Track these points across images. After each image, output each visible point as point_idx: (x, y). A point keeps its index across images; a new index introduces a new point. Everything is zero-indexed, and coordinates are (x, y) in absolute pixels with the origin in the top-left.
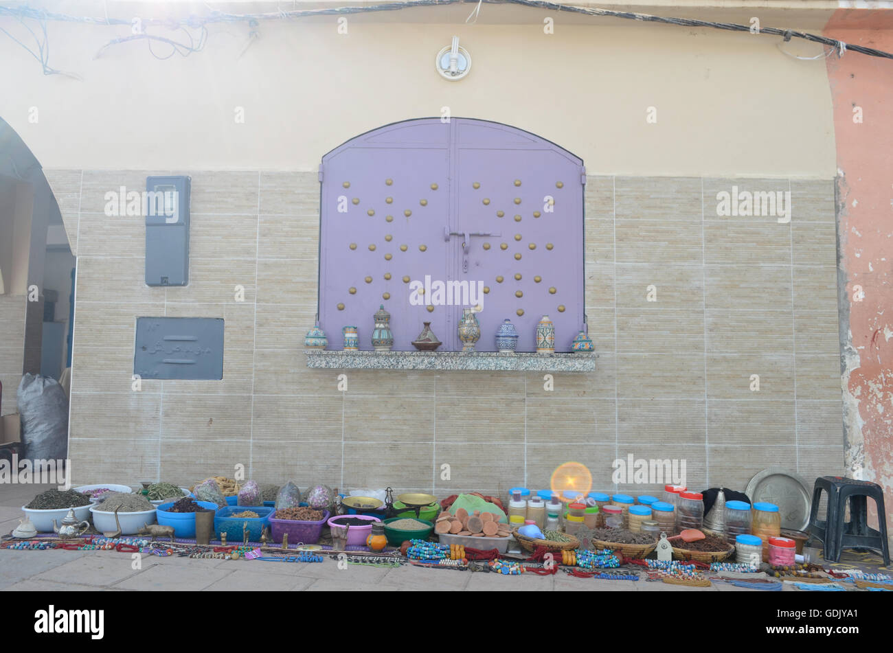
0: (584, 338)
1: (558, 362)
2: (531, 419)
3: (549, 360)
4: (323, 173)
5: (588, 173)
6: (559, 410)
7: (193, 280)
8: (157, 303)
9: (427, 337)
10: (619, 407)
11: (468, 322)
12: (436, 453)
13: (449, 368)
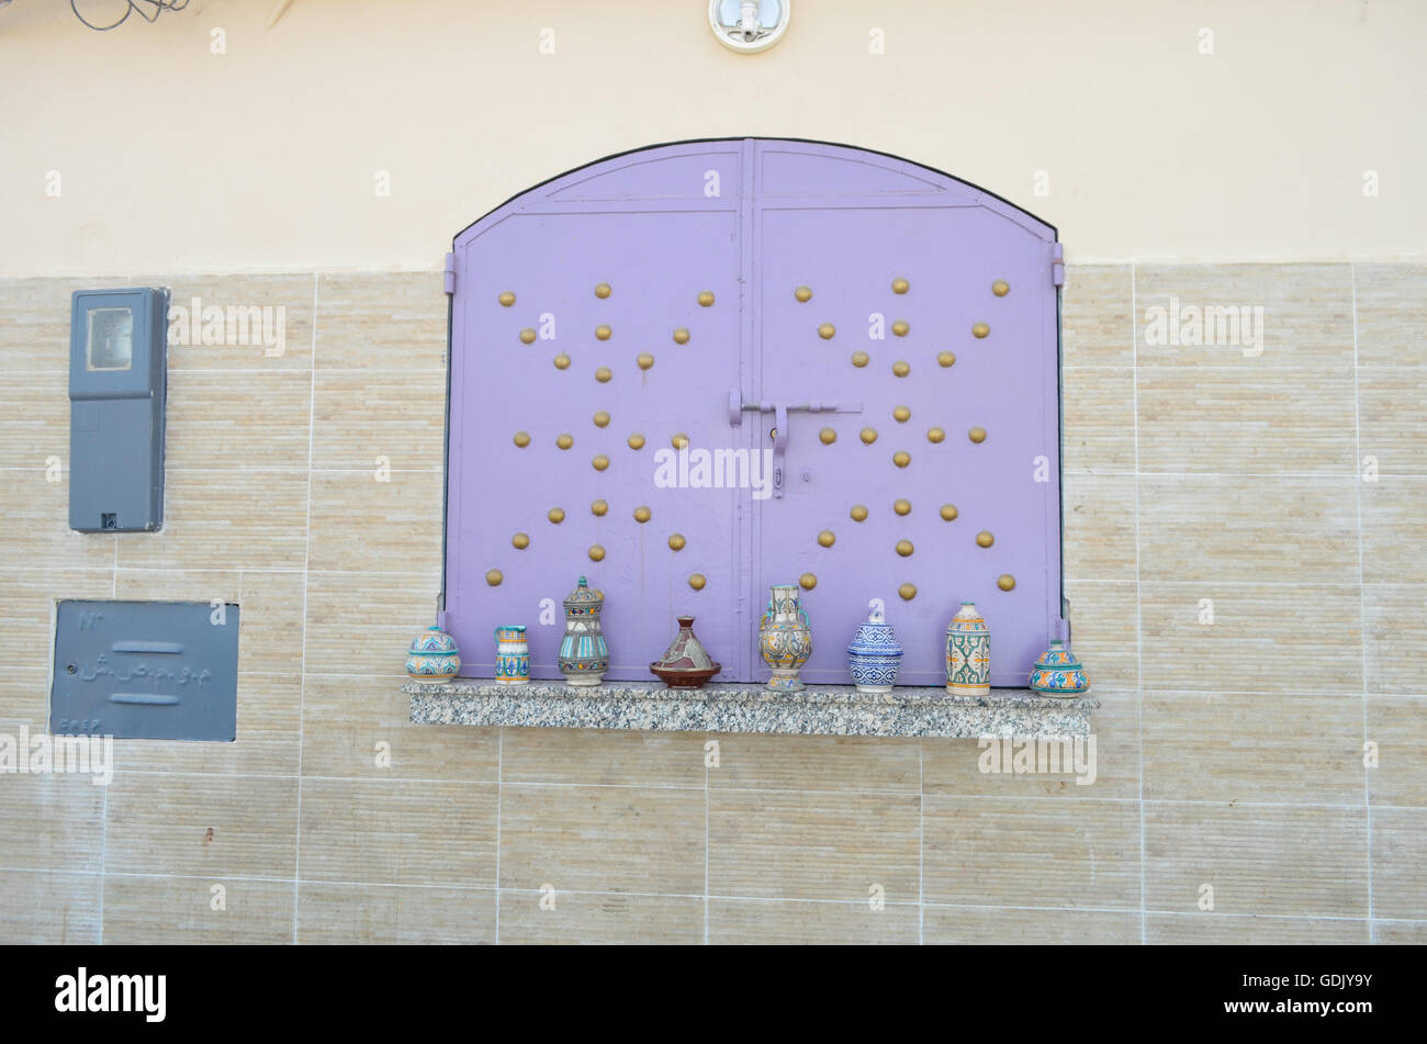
0: (1063, 660)
1: (998, 718)
2: (934, 847)
3: (977, 713)
4: (455, 275)
5: (1068, 259)
6: (1002, 826)
7: (175, 518)
8: (98, 570)
9: (685, 655)
10: (1149, 821)
11: (780, 618)
12: (709, 920)
13: (736, 730)
